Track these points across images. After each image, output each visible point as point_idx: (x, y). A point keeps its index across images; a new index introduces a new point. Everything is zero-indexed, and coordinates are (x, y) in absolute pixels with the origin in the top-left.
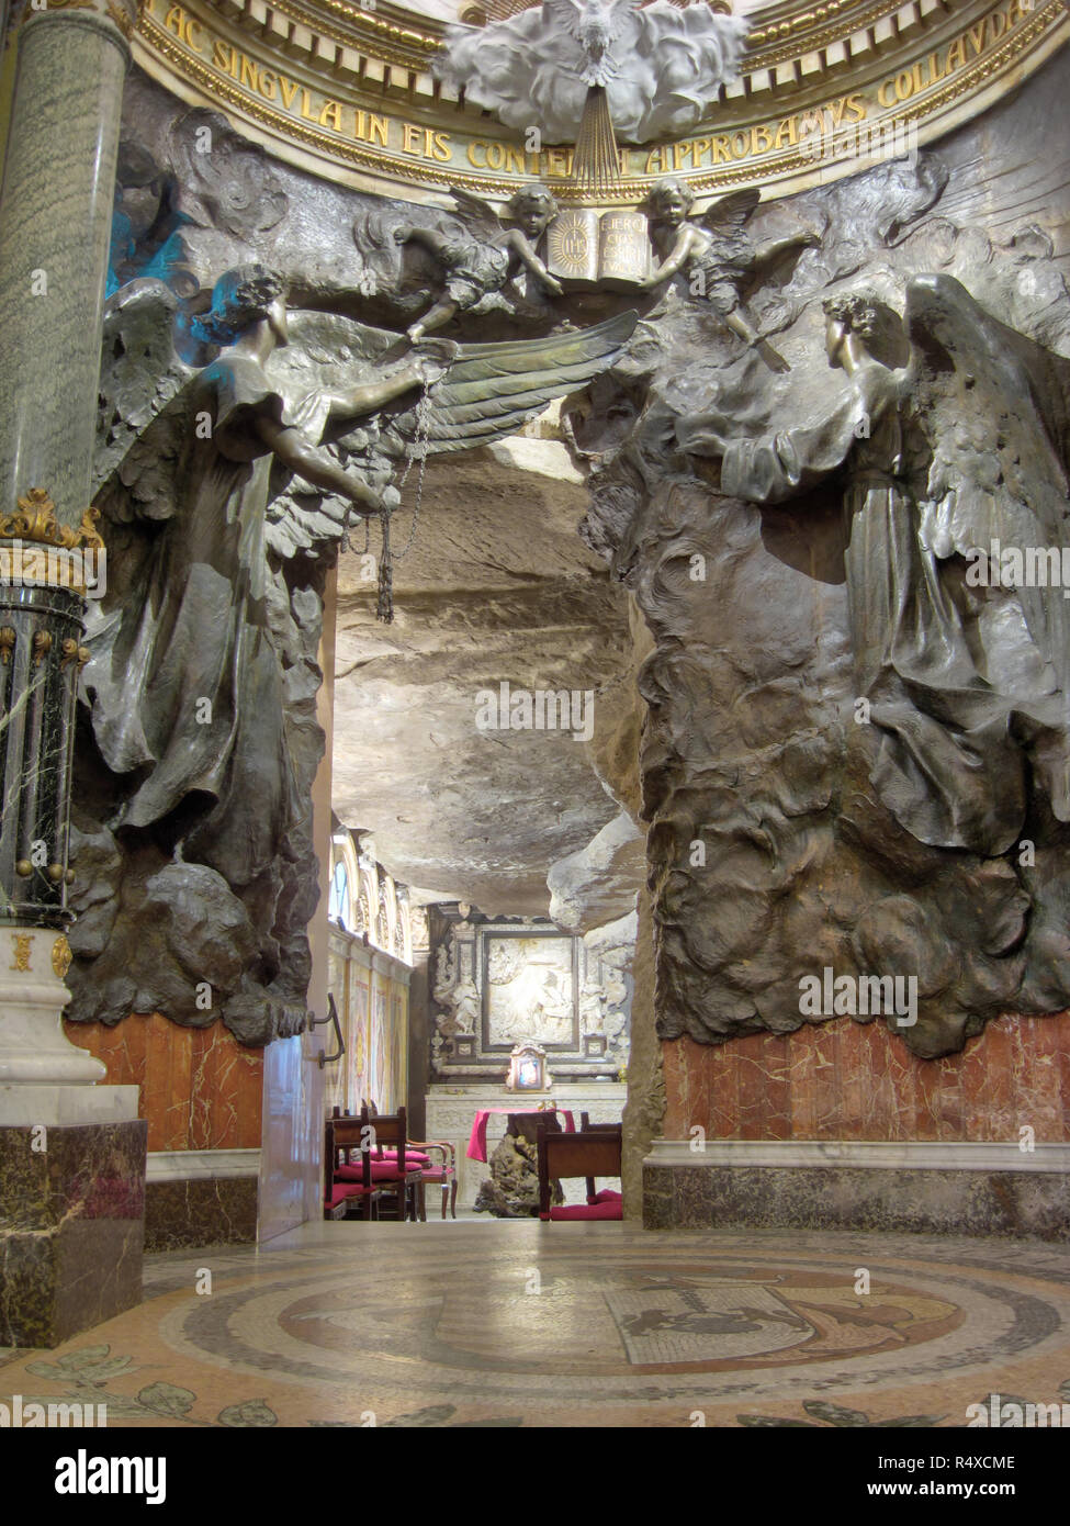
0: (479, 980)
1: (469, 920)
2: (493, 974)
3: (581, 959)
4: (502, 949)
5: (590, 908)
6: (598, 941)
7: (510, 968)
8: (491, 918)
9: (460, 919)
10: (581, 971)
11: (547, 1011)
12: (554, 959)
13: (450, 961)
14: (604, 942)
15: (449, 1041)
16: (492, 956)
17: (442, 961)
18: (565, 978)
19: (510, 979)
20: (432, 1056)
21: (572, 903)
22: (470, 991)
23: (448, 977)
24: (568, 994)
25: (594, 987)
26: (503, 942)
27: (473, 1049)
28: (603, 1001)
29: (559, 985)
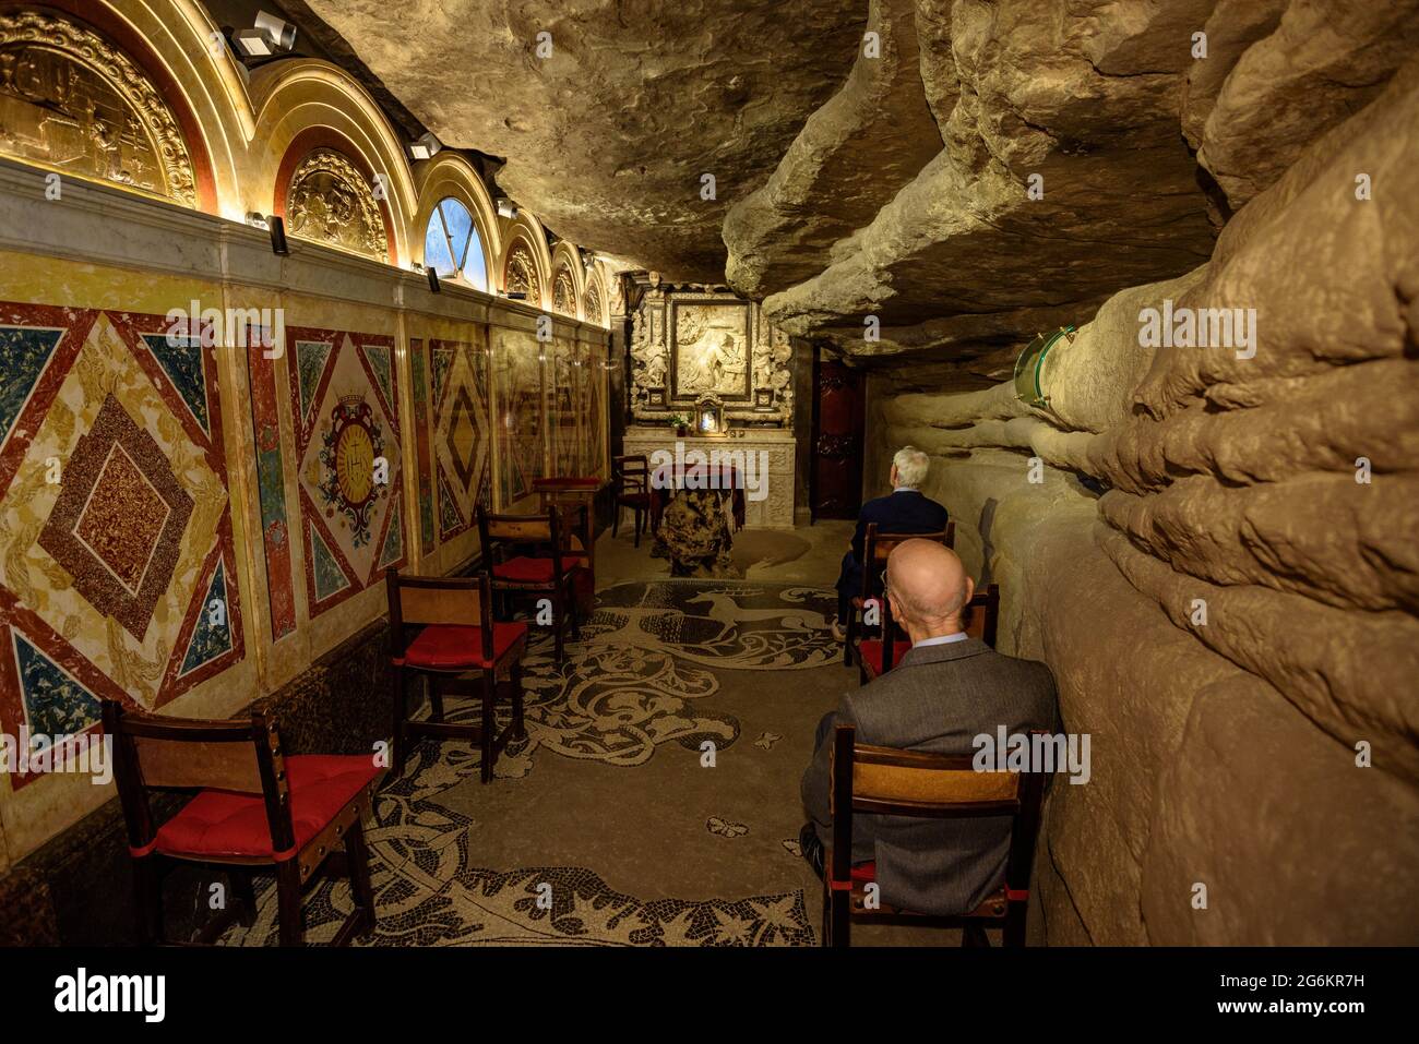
0: (669, 340)
1: (659, 288)
2: (680, 336)
3: (754, 325)
4: (688, 315)
5: (772, 267)
6: (779, 306)
7: (694, 331)
8: (678, 287)
9: (652, 288)
10: (754, 334)
11: (725, 367)
12: (732, 324)
13: (643, 324)
14: (785, 308)
15: (645, 391)
16: (679, 320)
17: (637, 324)
18: (740, 340)
19: (694, 340)
20: (630, 403)
21: (751, 261)
22: (660, 350)
23: (642, 338)
24: (742, 353)
25: (764, 349)
26: (689, 309)
27: (664, 398)
28: (772, 360)
29: (736, 347)
